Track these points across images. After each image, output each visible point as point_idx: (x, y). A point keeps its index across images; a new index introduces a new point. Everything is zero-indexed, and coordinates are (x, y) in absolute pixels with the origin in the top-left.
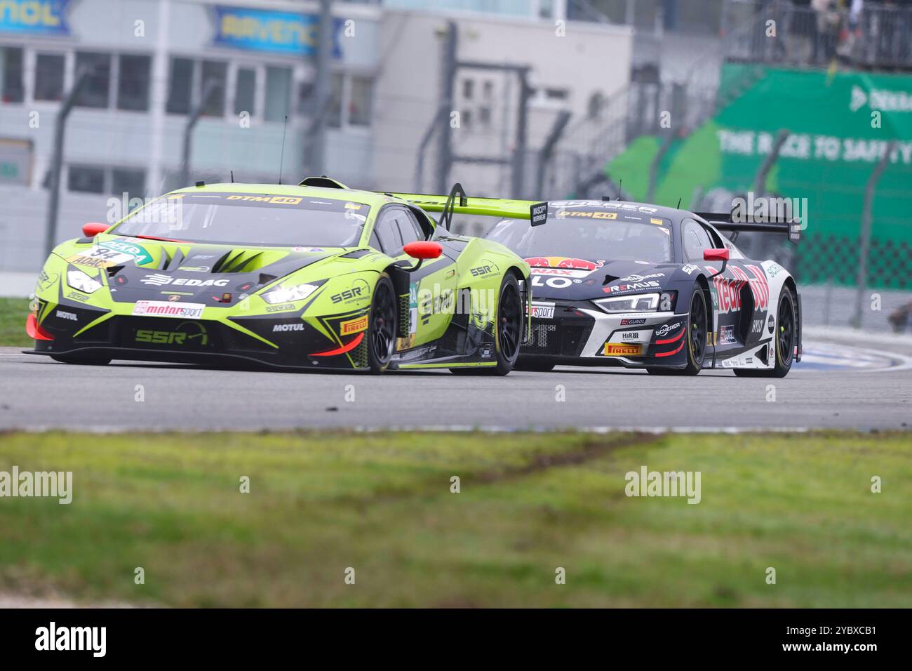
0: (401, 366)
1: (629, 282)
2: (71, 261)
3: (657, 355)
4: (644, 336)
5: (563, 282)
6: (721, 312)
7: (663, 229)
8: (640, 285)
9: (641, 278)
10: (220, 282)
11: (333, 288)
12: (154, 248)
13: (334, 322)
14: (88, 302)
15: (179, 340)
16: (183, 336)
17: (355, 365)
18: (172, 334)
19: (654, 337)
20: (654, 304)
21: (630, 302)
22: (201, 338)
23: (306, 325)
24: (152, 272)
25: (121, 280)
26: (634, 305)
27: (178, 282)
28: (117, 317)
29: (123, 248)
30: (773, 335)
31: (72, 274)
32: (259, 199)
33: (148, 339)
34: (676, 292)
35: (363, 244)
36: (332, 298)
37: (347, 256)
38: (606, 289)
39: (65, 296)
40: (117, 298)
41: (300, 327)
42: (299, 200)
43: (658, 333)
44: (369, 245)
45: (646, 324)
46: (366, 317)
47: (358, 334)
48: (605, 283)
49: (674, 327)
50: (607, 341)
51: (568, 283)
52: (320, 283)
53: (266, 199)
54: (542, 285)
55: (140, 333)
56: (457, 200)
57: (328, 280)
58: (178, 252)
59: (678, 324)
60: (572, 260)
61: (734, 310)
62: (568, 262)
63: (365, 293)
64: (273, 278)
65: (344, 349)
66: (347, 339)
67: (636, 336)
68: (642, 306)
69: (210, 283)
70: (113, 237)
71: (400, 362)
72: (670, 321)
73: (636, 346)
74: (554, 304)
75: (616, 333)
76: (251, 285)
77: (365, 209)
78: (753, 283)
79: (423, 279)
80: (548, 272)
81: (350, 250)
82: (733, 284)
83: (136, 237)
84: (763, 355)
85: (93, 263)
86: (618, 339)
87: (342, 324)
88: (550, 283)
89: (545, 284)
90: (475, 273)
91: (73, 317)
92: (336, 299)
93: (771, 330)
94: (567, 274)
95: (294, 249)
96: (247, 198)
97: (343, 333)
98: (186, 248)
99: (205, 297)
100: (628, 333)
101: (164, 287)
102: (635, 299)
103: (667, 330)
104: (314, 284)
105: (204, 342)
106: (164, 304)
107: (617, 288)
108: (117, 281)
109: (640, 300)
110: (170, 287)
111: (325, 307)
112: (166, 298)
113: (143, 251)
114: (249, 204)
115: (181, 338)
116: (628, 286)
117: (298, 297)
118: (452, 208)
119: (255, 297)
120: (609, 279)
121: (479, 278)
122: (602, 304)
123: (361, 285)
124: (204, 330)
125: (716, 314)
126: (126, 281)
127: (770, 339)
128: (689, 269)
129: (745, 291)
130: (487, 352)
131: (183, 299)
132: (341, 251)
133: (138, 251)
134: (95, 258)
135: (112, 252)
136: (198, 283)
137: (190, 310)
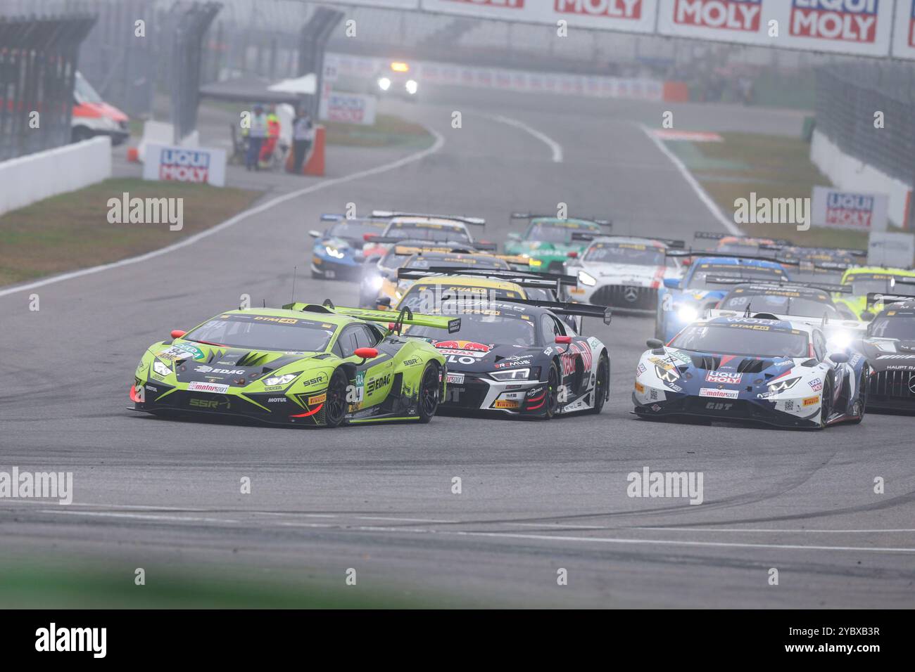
0: (351, 421)
1: (511, 361)
2: (157, 356)
3: (528, 408)
4: (520, 396)
5: (469, 360)
6: (565, 376)
7: (530, 323)
8: (518, 363)
9: (519, 358)
10: (240, 372)
11: (305, 377)
12: (206, 349)
13: (305, 397)
14: (163, 381)
15: (214, 406)
16: (217, 403)
17: (317, 423)
18: (210, 402)
19: (526, 397)
20: (527, 375)
21: (511, 373)
22: (226, 405)
23: (288, 398)
24: (201, 364)
25: (183, 369)
26: (514, 376)
27: (216, 371)
28: (179, 391)
29: (187, 349)
30: (594, 387)
31: (157, 364)
32: (272, 320)
33: (197, 404)
34: (540, 368)
35: (328, 350)
36: (304, 383)
37: (316, 357)
38: (496, 366)
39: (151, 377)
40: (180, 379)
41: (284, 400)
42: (296, 321)
43: (529, 394)
44: (332, 351)
45: (522, 388)
46: (325, 394)
47: (319, 404)
48: (496, 361)
49: (539, 390)
50: (497, 399)
51: (472, 361)
52: (297, 374)
53: (277, 320)
54: (456, 362)
55: (192, 400)
56: (406, 315)
57: (302, 372)
58: (219, 352)
59: (541, 389)
60: (473, 343)
61: (571, 373)
62: (470, 345)
63: (324, 380)
64: (270, 370)
65: (311, 413)
66: (312, 407)
67: (515, 396)
68: (519, 376)
69: (233, 372)
70: (185, 341)
71: (352, 419)
72: (537, 387)
73: (515, 402)
74: (464, 375)
75: (502, 394)
76: (257, 374)
77: (333, 328)
78: (583, 353)
79: (369, 369)
80: (459, 353)
81: (319, 354)
82: (571, 356)
83: (198, 342)
84: (587, 400)
85: (169, 357)
86: (503, 397)
87: (310, 398)
88: (461, 360)
89: (458, 361)
90: (406, 363)
91: (155, 390)
92: (306, 384)
93: (593, 383)
94: (472, 354)
95: (286, 353)
96: (265, 319)
97: (310, 404)
98: (223, 350)
99: (229, 381)
100: (510, 394)
101: (207, 374)
102: (514, 372)
103: (535, 392)
104: (294, 374)
105: (228, 407)
106: (206, 384)
107: (503, 365)
108: (181, 369)
109: (517, 372)
110: (211, 374)
111: (299, 388)
112: (207, 381)
113: (199, 351)
114: (266, 322)
115: (215, 404)
116: (511, 364)
117: (284, 382)
118: (402, 320)
119: (258, 382)
120: (499, 358)
121: (409, 366)
122: (494, 375)
123: (323, 375)
124: (228, 400)
125: (563, 377)
126: (186, 369)
127: (592, 390)
128: (549, 351)
129: (578, 359)
130: (412, 411)
131: (217, 382)
132: (313, 354)
133: (196, 351)
134: (170, 354)
135: (181, 351)
136: (227, 371)
137: (221, 388)
